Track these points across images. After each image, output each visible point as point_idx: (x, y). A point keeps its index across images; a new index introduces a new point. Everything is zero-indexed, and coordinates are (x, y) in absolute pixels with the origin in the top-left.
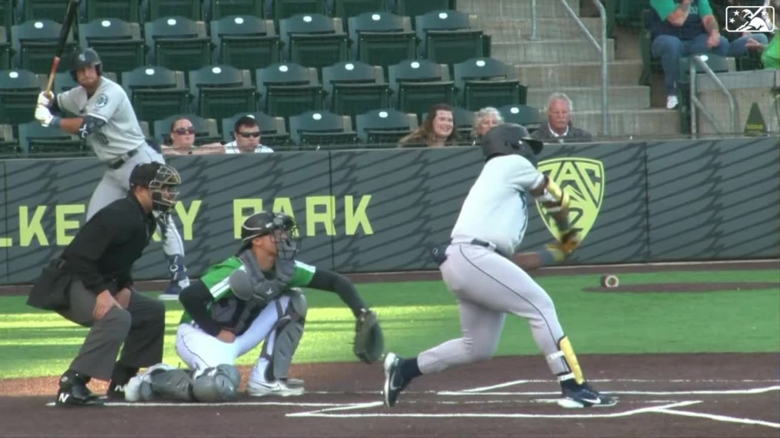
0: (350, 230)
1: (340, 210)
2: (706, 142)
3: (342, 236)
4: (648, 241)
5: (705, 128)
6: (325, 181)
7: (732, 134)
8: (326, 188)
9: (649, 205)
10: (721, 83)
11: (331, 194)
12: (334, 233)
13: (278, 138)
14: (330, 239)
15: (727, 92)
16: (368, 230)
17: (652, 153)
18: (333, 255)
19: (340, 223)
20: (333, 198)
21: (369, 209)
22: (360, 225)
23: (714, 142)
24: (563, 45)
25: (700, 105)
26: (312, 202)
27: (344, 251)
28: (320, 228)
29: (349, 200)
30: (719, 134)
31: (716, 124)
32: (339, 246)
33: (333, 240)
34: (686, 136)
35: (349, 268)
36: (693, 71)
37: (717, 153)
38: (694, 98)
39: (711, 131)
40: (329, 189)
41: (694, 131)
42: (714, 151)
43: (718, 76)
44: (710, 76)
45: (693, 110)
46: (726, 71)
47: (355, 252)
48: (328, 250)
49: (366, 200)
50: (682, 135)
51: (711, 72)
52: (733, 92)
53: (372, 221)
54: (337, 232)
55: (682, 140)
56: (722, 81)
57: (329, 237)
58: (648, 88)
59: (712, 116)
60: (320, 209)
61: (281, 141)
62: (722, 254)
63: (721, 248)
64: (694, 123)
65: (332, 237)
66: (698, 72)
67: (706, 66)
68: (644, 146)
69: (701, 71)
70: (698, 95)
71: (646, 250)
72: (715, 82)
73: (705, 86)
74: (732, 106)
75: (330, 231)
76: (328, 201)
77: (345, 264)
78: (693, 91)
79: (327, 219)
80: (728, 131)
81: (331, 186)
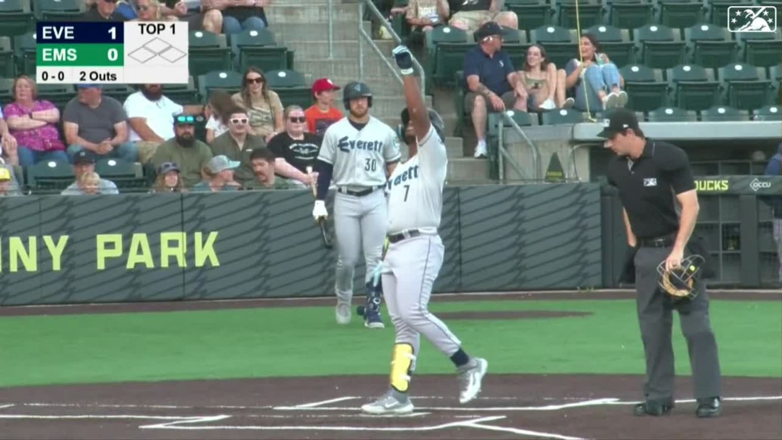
0: (199, 262)
1: (191, 244)
2: (513, 186)
3: (192, 267)
4: (460, 274)
5: (512, 175)
6: (177, 219)
7: (534, 180)
8: (177, 225)
9: (462, 230)
10: (525, 137)
11: (183, 230)
12: (185, 265)
13: (137, 181)
14: (181, 270)
15: (530, 143)
16: (215, 262)
17: (464, 196)
18: (184, 285)
19: (190, 256)
20: (185, 234)
21: (216, 244)
22: (208, 258)
23: (520, 187)
24: (387, 101)
25: (507, 155)
26: (165, 237)
27: (193, 281)
28: (173, 260)
29: (198, 236)
30: (524, 180)
31: (520, 171)
32: (189, 276)
33: (184, 271)
34: (495, 181)
35: (197, 296)
36: (501, 125)
37: (521, 197)
38: (501, 148)
39: (516, 177)
40: (180, 227)
41: (501, 177)
42: (518, 195)
43: (523, 129)
44: (515, 129)
45: (501, 159)
46: (529, 125)
47: (203, 282)
48: (179, 280)
49: (213, 236)
50: (491, 181)
51: (516, 125)
52: (536, 144)
53: (218, 254)
54: (187, 263)
55: (491, 185)
56: (526, 134)
57: (181, 268)
58: (461, 139)
59: (517, 164)
60: (173, 244)
61: (139, 184)
62: (524, 286)
63: (523, 280)
64: (501, 170)
65: (184, 268)
66: (505, 126)
67: (512, 120)
68: (457, 190)
69: (508, 125)
70: (505, 146)
71: (458, 281)
72: (520, 135)
73: (511, 139)
74: (535, 156)
75: (182, 263)
76: (180, 236)
77: (194, 293)
78: (500, 143)
79: (179, 252)
80: (532, 178)
81: (182, 223)
